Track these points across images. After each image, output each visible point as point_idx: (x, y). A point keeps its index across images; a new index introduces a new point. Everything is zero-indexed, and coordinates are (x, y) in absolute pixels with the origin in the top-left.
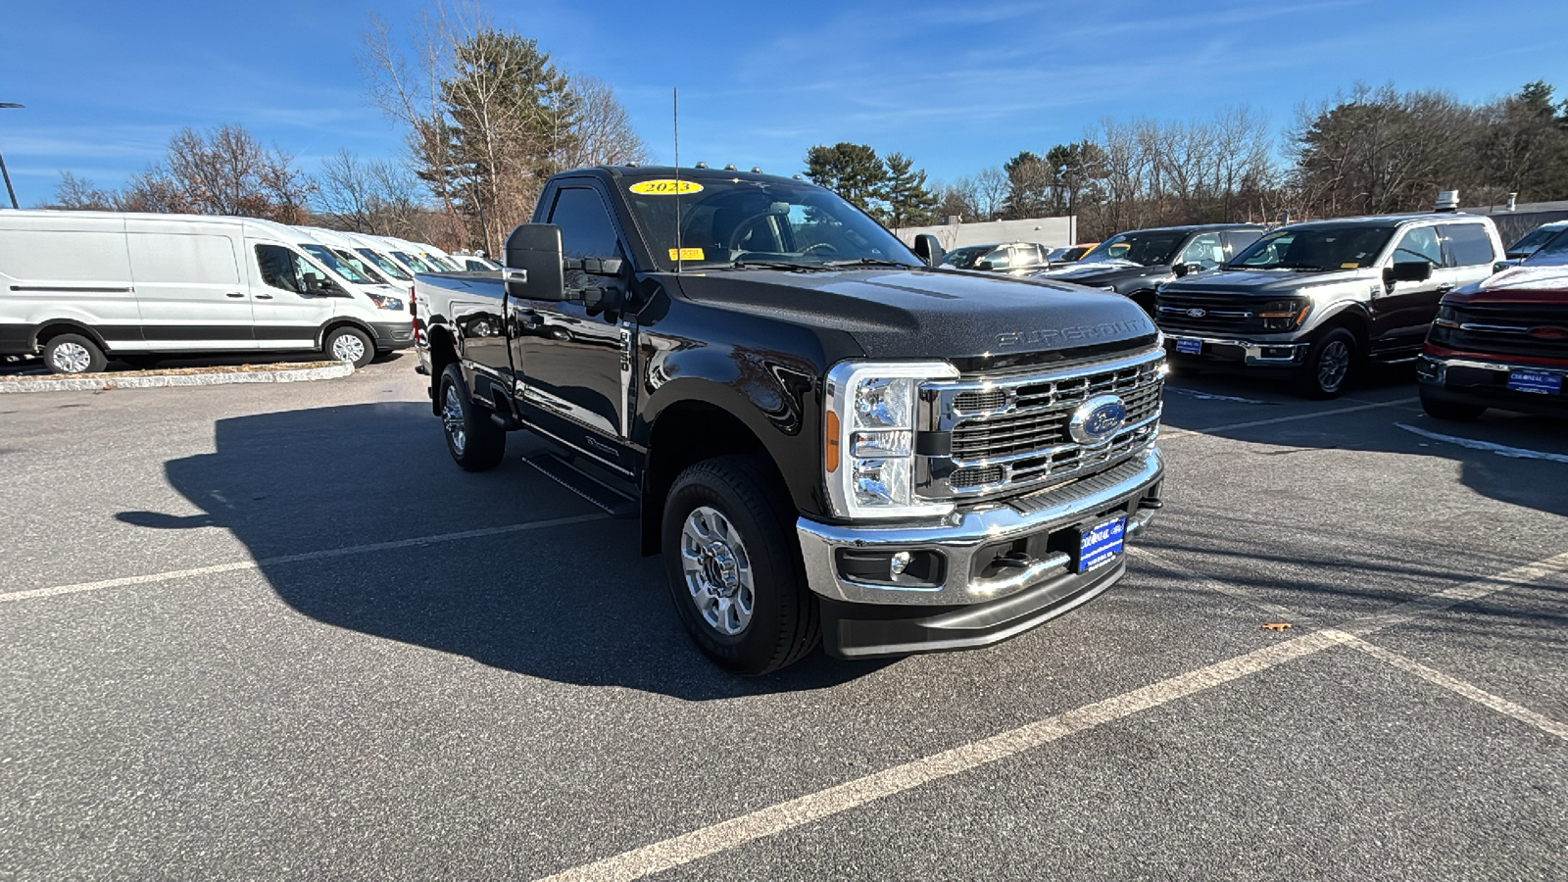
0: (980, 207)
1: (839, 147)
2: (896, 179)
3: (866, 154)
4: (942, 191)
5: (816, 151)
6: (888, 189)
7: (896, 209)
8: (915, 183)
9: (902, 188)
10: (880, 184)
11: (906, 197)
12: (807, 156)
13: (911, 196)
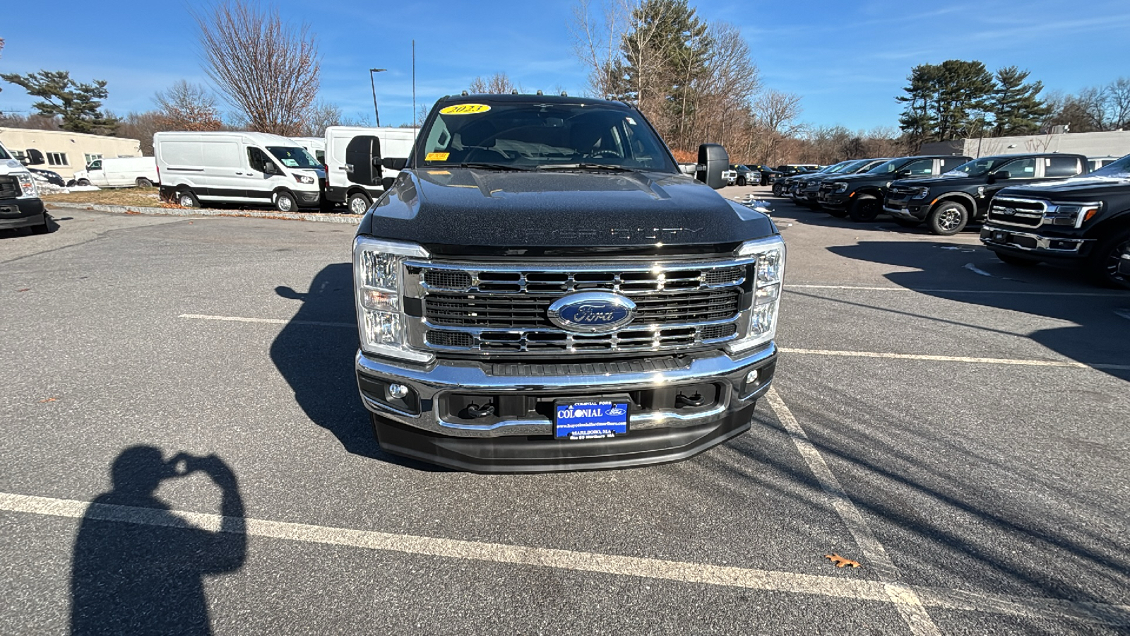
0: (1107, 116)
1: (945, 64)
2: (1005, 92)
3: (976, 68)
4: (1060, 102)
5: (921, 69)
6: (993, 101)
7: (999, 119)
8: (1027, 95)
9: (1011, 100)
10: (985, 97)
11: (1013, 108)
12: (911, 74)
13: (1019, 108)
